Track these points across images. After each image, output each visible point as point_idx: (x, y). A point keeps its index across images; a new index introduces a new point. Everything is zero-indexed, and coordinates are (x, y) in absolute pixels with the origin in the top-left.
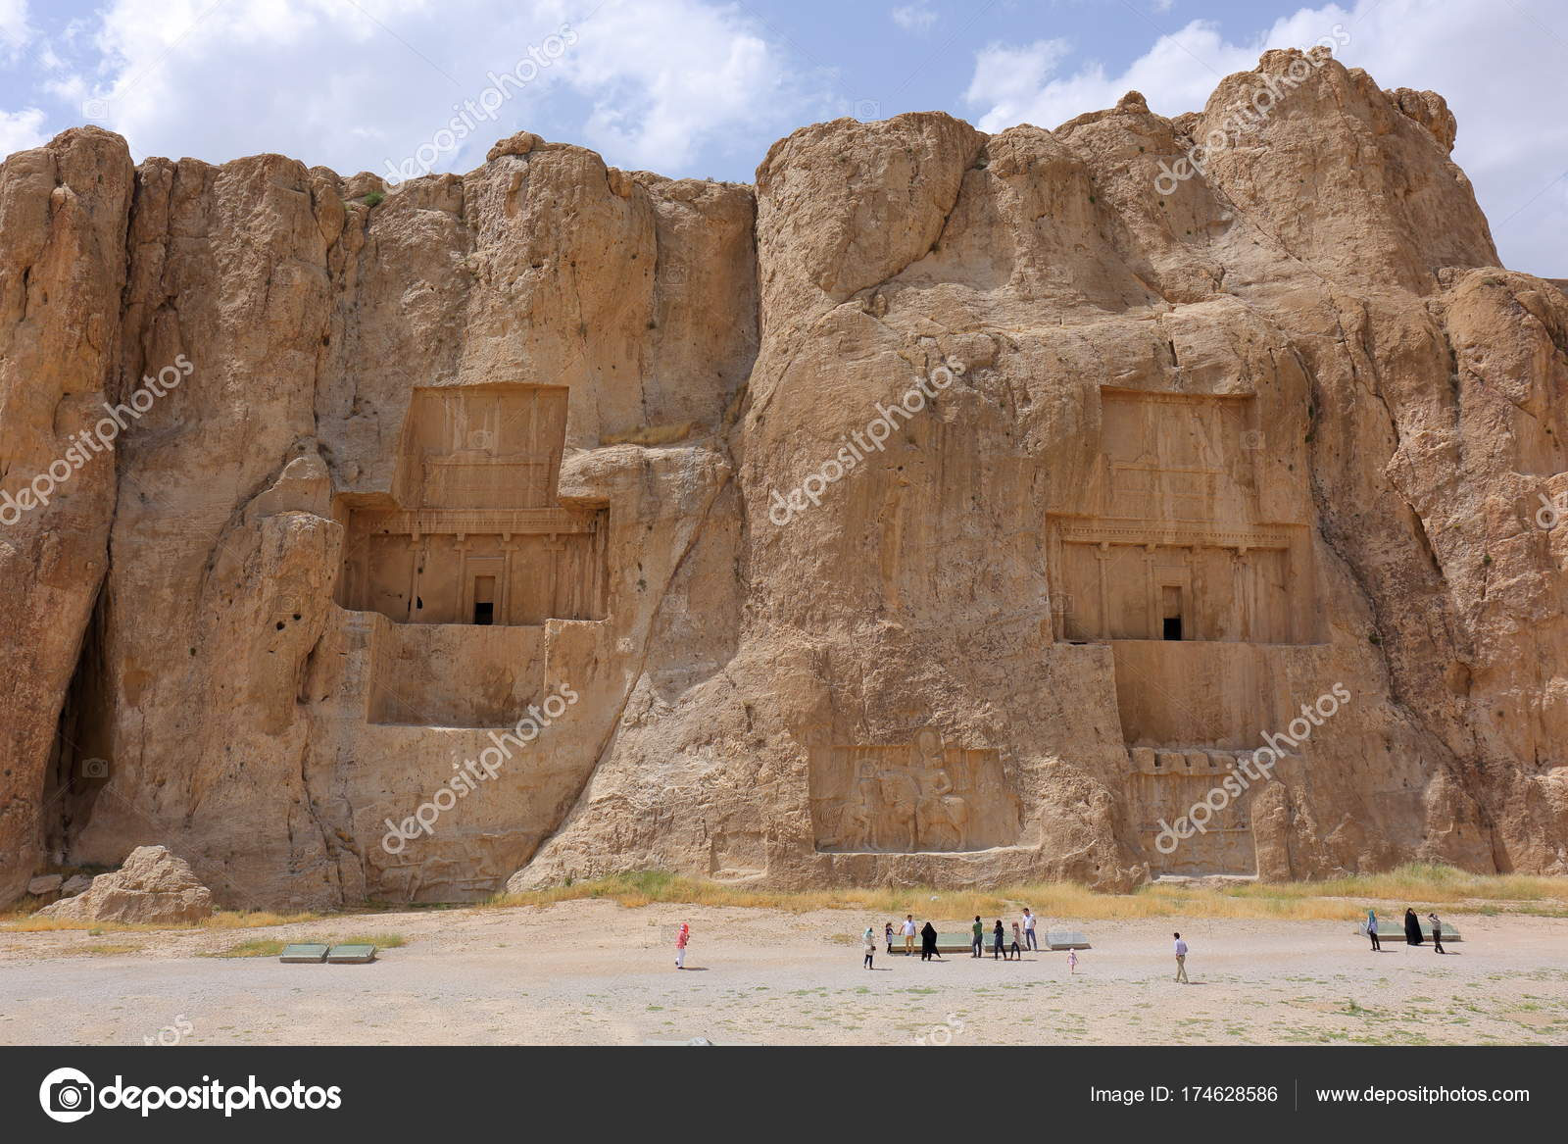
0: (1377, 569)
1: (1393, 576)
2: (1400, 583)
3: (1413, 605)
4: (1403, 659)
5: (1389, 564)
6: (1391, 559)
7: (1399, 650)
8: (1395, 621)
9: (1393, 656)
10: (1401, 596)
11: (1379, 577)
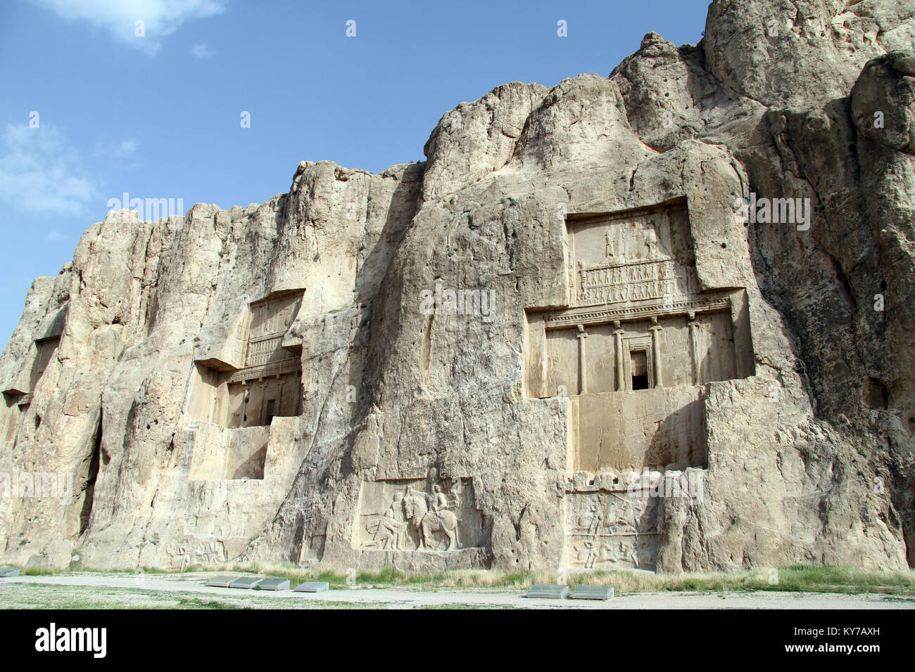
0: (802, 312)
1: (814, 314)
2: (820, 319)
3: (830, 335)
4: (825, 383)
5: (810, 306)
6: (812, 301)
7: (820, 376)
8: (816, 352)
9: (816, 381)
10: (821, 330)
11: (804, 318)
